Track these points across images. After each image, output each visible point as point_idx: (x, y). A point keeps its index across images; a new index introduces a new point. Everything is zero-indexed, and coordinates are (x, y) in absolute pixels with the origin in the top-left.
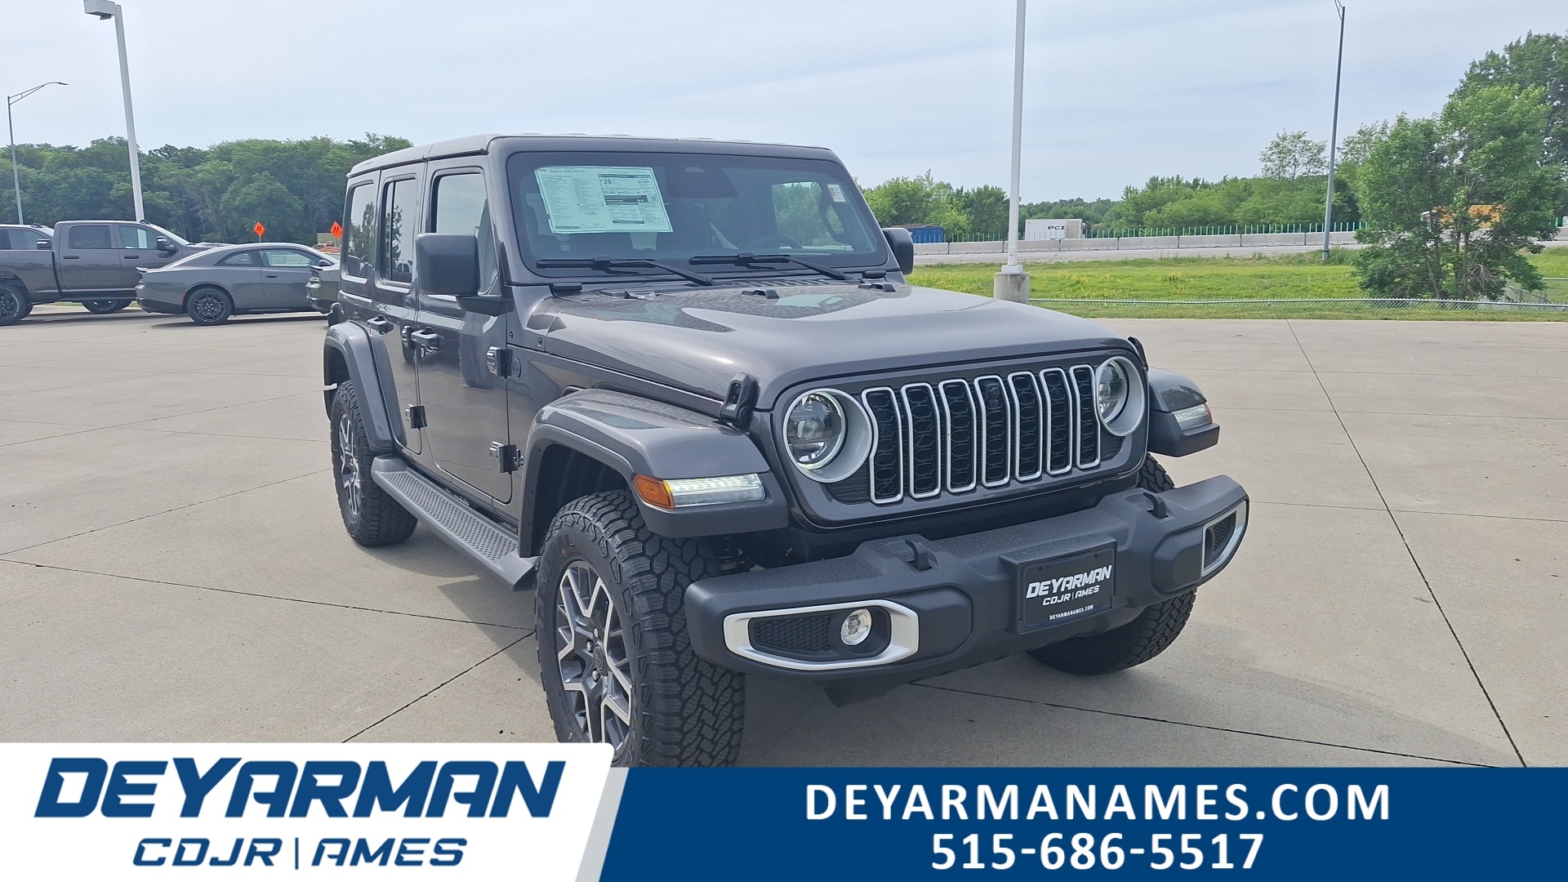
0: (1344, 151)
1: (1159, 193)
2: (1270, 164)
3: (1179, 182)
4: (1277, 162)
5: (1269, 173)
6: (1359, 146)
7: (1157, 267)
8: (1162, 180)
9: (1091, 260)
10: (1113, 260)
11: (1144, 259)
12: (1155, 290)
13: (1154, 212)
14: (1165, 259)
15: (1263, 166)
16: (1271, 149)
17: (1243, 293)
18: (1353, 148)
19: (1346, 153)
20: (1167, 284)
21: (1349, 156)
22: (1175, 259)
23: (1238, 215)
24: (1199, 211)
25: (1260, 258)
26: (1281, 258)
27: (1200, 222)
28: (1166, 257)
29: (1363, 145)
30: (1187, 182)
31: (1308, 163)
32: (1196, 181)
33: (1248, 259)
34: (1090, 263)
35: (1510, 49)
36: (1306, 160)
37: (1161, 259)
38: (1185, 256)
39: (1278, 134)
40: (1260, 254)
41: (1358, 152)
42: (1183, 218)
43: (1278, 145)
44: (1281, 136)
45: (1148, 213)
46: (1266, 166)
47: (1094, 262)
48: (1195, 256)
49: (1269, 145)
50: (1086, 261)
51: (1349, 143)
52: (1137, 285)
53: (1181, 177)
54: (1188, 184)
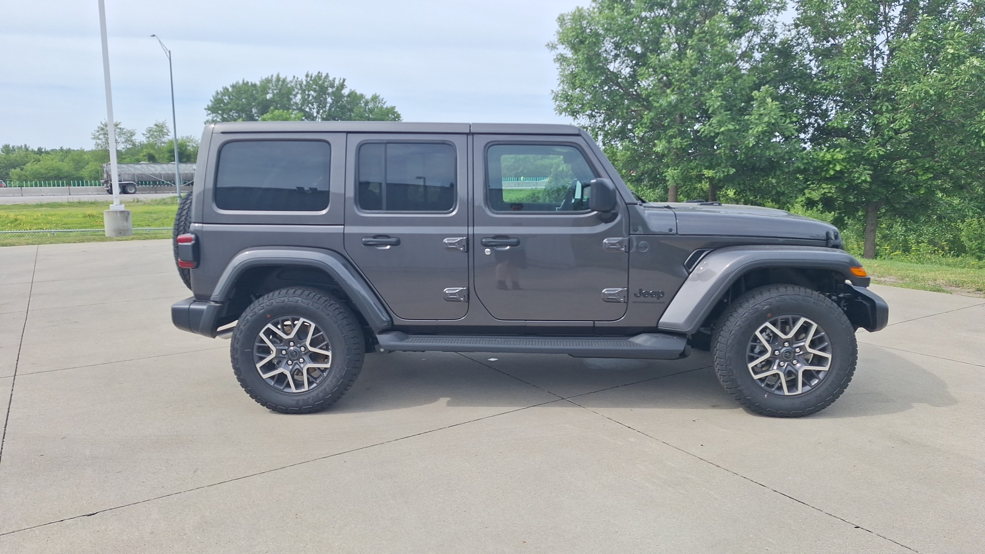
0: (147, 136)
1: (13, 156)
2: (99, 141)
3: (27, 150)
4: (103, 140)
5: (99, 147)
6: (156, 133)
7: (67, 208)
8: (13, 147)
9: (11, 204)
10: (29, 203)
11: (55, 202)
12: (80, 224)
13: (18, 170)
14: (71, 203)
15: (95, 143)
16: (98, 131)
17: (143, 223)
18: (153, 135)
19: (148, 137)
20: (88, 219)
21: (151, 139)
22: (79, 203)
23: (85, 173)
24: (54, 171)
25: (138, 201)
26: (152, 201)
27: (55, 177)
28: (72, 201)
29: (158, 133)
30: (33, 150)
31: (125, 142)
32: (40, 149)
33: (130, 202)
34: (11, 206)
35: (233, 86)
36: (123, 140)
37: (68, 202)
38: (86, 200)
39: (101, 122)
40: (137, 199)
41: (156, 137)
42: (42, 175)
43: (102, 129)
44: (103, 123)
45: (13, 170)
46: (97, 142)
47: (14, 205)
48: (93, 200)
49: (97, 129)
50: (7, 204)
51: (150, 131)
52: (65, 220)
53: (28, 146)
54: (33, 151)
